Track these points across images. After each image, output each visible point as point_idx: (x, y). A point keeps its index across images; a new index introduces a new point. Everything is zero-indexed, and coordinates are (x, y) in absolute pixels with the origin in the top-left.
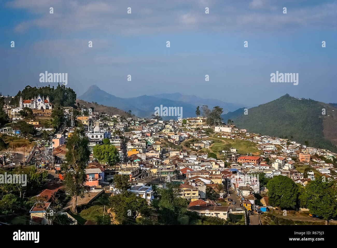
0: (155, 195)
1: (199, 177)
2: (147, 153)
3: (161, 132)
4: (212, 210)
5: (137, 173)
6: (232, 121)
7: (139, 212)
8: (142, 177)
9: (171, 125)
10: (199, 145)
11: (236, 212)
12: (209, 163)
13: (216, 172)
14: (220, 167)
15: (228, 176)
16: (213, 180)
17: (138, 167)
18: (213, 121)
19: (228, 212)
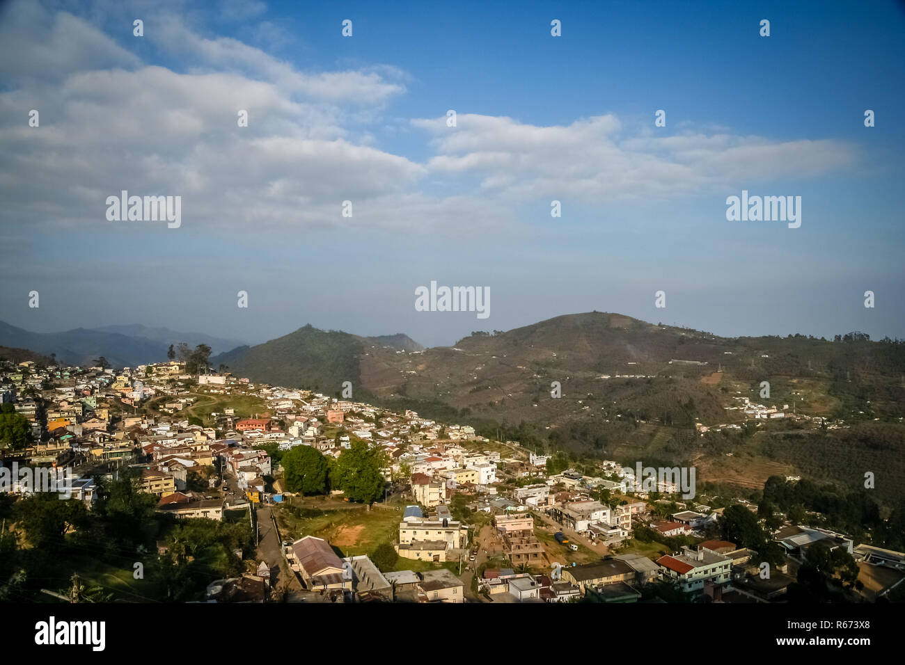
0: (99, 492)
1: (175, 457)
2: (84, 424)
3: (109, 387)
4: (197, 507)
5: (66, 459)
6: (226, 366)
7: (70, 523)
8: (76, 464)
9: (126, 376)
10: (174, 405)
11: (236, 507)
12: (191, 433)
13: (202, 448)
14: (208, 438)
15: (221, 452)
16: (197, 460)
17: (69, 447)
18: (196, 367)
19: (224, 507)
